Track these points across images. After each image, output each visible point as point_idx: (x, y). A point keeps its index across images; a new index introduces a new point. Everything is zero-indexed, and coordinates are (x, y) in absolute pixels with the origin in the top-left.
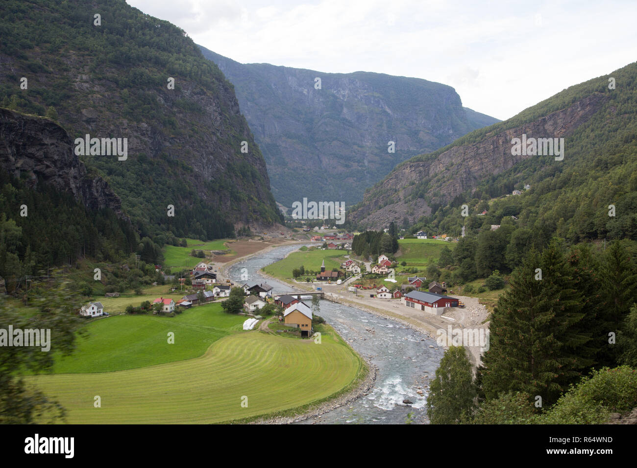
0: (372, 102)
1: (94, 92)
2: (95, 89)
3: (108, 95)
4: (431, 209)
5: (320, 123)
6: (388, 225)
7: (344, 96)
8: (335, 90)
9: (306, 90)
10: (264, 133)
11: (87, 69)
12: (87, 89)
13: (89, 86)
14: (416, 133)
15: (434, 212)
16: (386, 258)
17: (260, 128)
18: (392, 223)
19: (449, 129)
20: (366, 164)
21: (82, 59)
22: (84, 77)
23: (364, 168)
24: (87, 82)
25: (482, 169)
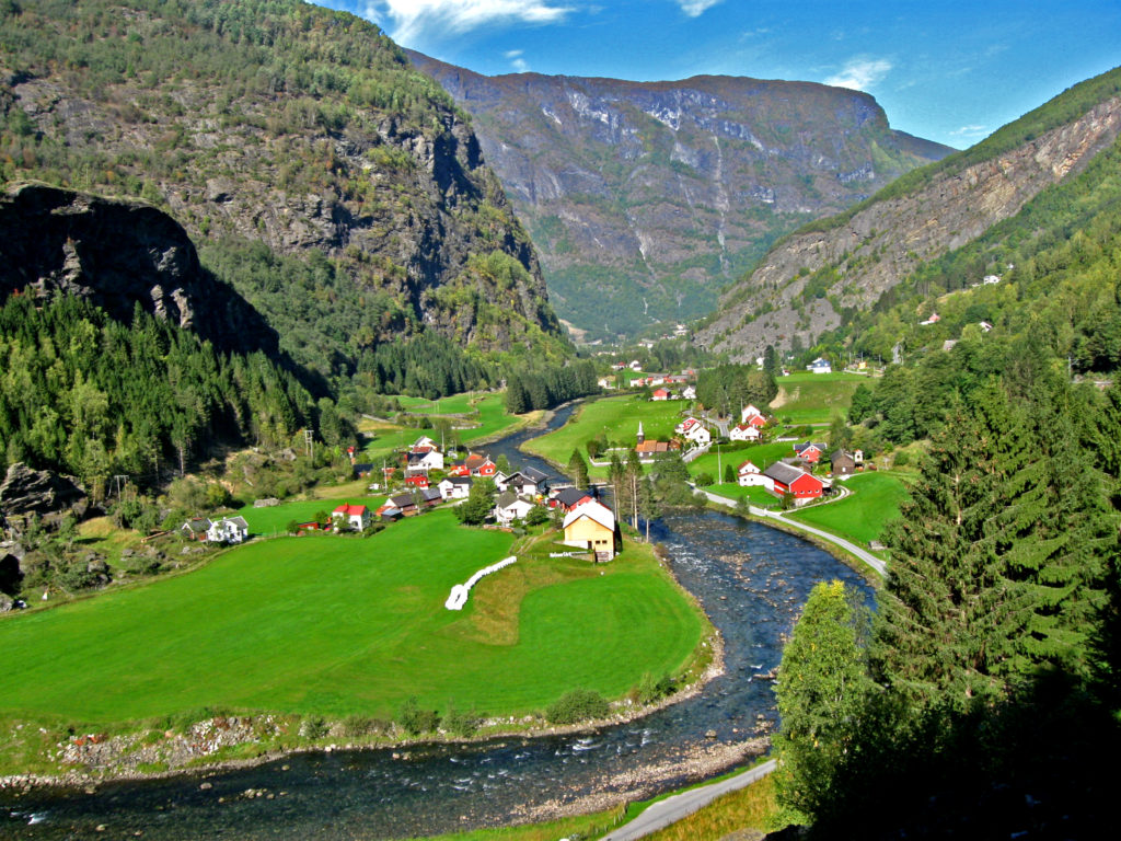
0: (726, 129)
1: (226, 148)
2: (229, 142)
3: (251, 152)
4: (840, 317)
5: (634, 174)
6: (763, 350)
7: (674, 122)
8: (658, 112)
9: (605, 116)
10: (534, 198)
11: (213, 109)
12: (215, 143)
13: (217, 139)
14: (808, 181)
15: (844, 322)
16: (757, 412)
17: (527, 189)
18: (769, 348)
19: (868, 171)
20: (722, 242)
21: (204, 91)
22: (210, 123)
23: (719, 251)
24: (214, 132)
25: (929, 239)
